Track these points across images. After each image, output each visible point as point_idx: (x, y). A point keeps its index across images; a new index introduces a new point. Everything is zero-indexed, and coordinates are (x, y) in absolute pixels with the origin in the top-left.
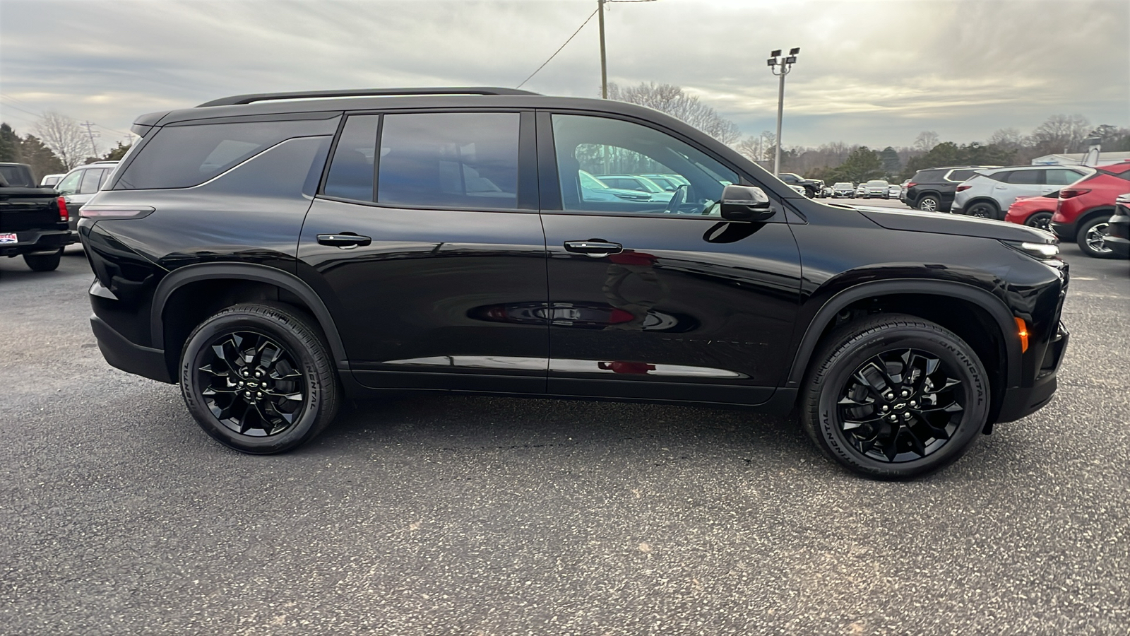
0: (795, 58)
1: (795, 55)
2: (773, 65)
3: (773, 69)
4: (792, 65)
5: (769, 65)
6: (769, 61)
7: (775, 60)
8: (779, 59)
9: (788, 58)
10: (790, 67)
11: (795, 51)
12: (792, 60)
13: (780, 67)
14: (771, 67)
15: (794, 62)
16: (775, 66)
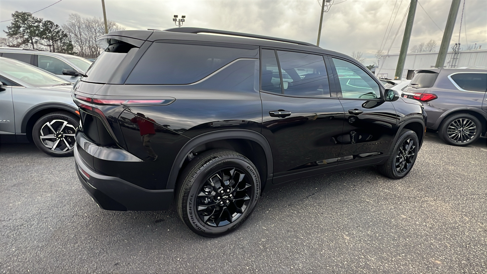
0: (184, 20)
1: (184, 19)
2: (175, 21)
3: (175, 23)
4: (183, 22)
5: (174, 21)
6: (173, 19)
7: (176, 19)
8: (178, 19)
9: (181, 20)
10: (182, 23)
11: (183, 17)
12: (183, 21)
13: (178, 22)
14: (175, 22)
15: (184, 21)
16: (176, 22)
